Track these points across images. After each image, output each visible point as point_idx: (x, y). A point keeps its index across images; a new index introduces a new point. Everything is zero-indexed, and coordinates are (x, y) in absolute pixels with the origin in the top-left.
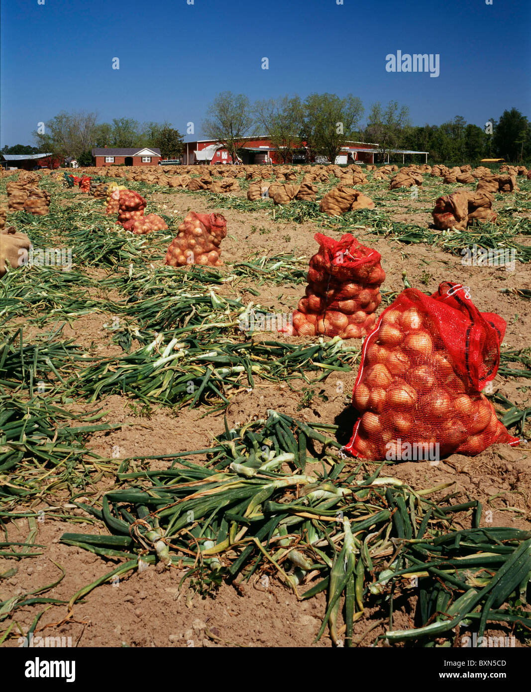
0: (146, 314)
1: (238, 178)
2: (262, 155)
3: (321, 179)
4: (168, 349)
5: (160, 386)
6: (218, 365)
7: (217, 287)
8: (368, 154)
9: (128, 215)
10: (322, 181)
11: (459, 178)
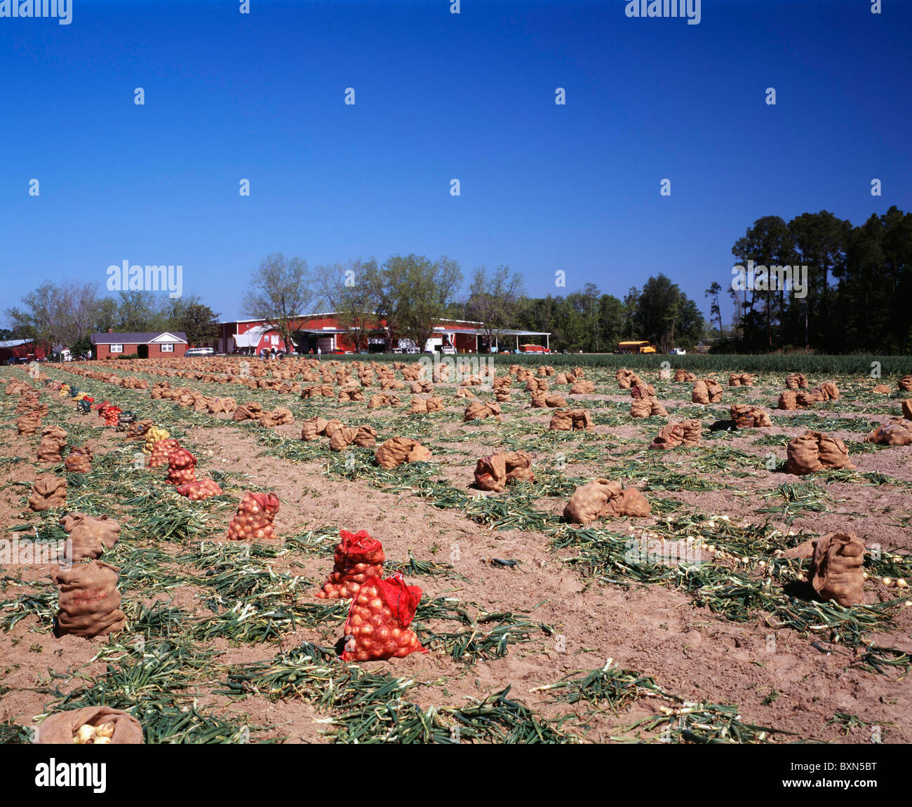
0: (222, 585)
1: (293, 393)
2: (328, 339)
3: (390, 401)
4: (244, 611)
5: (243, 632)
6: (275, 619)
7: (272, 562)
8: (469, 336)
9: (178, 474)
10: (392, 404)
11: (549, 400)
